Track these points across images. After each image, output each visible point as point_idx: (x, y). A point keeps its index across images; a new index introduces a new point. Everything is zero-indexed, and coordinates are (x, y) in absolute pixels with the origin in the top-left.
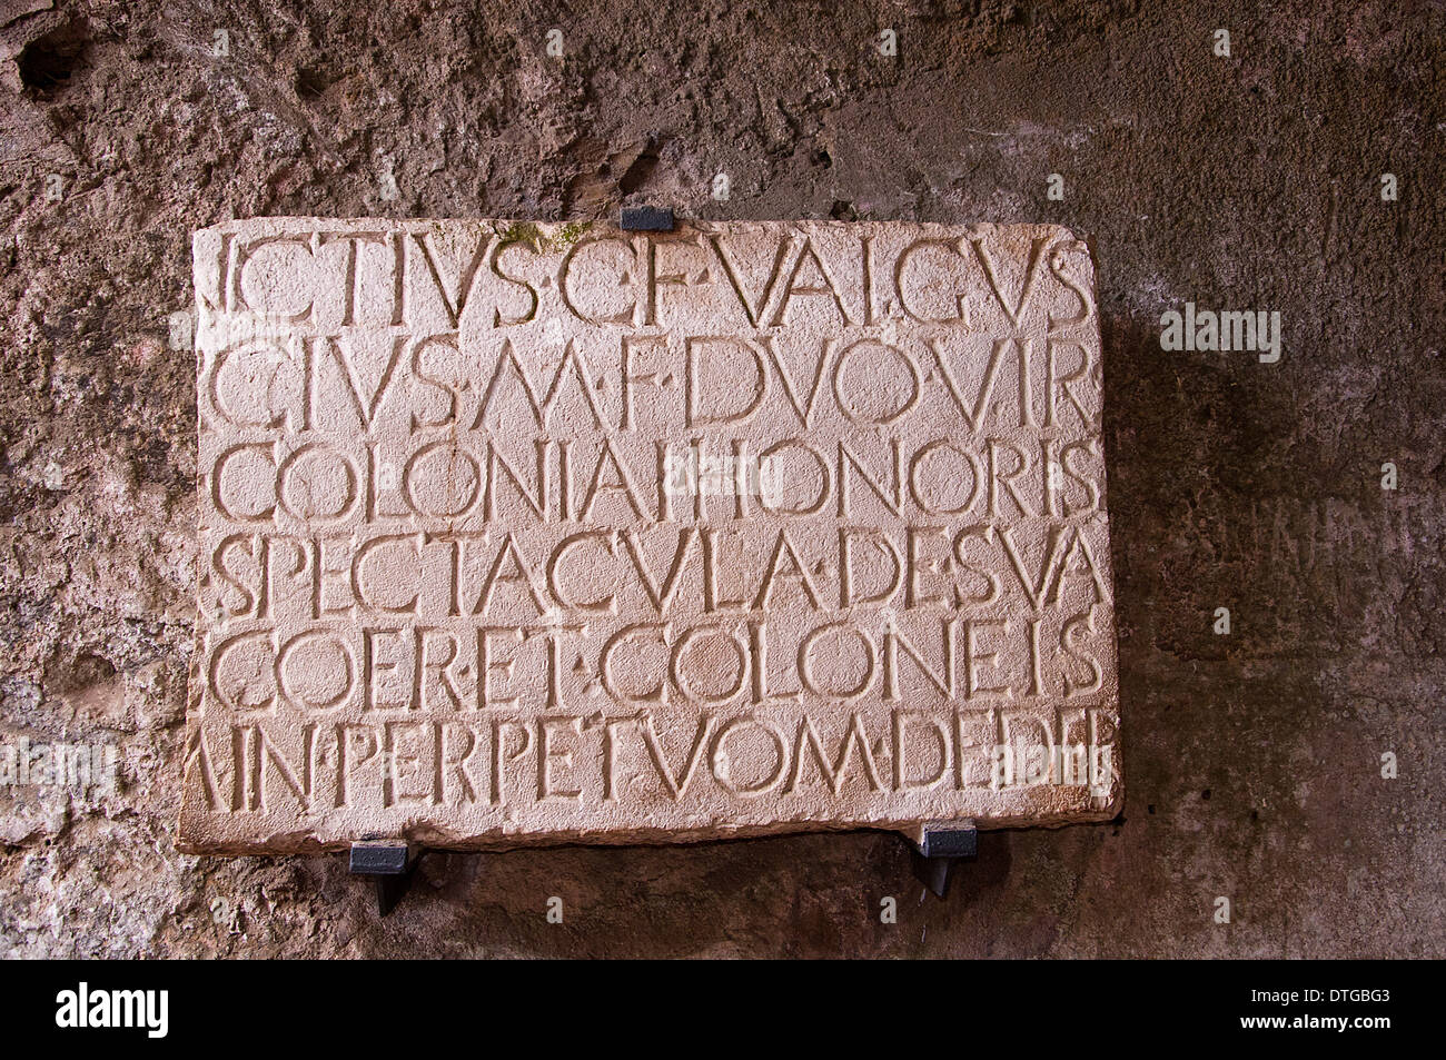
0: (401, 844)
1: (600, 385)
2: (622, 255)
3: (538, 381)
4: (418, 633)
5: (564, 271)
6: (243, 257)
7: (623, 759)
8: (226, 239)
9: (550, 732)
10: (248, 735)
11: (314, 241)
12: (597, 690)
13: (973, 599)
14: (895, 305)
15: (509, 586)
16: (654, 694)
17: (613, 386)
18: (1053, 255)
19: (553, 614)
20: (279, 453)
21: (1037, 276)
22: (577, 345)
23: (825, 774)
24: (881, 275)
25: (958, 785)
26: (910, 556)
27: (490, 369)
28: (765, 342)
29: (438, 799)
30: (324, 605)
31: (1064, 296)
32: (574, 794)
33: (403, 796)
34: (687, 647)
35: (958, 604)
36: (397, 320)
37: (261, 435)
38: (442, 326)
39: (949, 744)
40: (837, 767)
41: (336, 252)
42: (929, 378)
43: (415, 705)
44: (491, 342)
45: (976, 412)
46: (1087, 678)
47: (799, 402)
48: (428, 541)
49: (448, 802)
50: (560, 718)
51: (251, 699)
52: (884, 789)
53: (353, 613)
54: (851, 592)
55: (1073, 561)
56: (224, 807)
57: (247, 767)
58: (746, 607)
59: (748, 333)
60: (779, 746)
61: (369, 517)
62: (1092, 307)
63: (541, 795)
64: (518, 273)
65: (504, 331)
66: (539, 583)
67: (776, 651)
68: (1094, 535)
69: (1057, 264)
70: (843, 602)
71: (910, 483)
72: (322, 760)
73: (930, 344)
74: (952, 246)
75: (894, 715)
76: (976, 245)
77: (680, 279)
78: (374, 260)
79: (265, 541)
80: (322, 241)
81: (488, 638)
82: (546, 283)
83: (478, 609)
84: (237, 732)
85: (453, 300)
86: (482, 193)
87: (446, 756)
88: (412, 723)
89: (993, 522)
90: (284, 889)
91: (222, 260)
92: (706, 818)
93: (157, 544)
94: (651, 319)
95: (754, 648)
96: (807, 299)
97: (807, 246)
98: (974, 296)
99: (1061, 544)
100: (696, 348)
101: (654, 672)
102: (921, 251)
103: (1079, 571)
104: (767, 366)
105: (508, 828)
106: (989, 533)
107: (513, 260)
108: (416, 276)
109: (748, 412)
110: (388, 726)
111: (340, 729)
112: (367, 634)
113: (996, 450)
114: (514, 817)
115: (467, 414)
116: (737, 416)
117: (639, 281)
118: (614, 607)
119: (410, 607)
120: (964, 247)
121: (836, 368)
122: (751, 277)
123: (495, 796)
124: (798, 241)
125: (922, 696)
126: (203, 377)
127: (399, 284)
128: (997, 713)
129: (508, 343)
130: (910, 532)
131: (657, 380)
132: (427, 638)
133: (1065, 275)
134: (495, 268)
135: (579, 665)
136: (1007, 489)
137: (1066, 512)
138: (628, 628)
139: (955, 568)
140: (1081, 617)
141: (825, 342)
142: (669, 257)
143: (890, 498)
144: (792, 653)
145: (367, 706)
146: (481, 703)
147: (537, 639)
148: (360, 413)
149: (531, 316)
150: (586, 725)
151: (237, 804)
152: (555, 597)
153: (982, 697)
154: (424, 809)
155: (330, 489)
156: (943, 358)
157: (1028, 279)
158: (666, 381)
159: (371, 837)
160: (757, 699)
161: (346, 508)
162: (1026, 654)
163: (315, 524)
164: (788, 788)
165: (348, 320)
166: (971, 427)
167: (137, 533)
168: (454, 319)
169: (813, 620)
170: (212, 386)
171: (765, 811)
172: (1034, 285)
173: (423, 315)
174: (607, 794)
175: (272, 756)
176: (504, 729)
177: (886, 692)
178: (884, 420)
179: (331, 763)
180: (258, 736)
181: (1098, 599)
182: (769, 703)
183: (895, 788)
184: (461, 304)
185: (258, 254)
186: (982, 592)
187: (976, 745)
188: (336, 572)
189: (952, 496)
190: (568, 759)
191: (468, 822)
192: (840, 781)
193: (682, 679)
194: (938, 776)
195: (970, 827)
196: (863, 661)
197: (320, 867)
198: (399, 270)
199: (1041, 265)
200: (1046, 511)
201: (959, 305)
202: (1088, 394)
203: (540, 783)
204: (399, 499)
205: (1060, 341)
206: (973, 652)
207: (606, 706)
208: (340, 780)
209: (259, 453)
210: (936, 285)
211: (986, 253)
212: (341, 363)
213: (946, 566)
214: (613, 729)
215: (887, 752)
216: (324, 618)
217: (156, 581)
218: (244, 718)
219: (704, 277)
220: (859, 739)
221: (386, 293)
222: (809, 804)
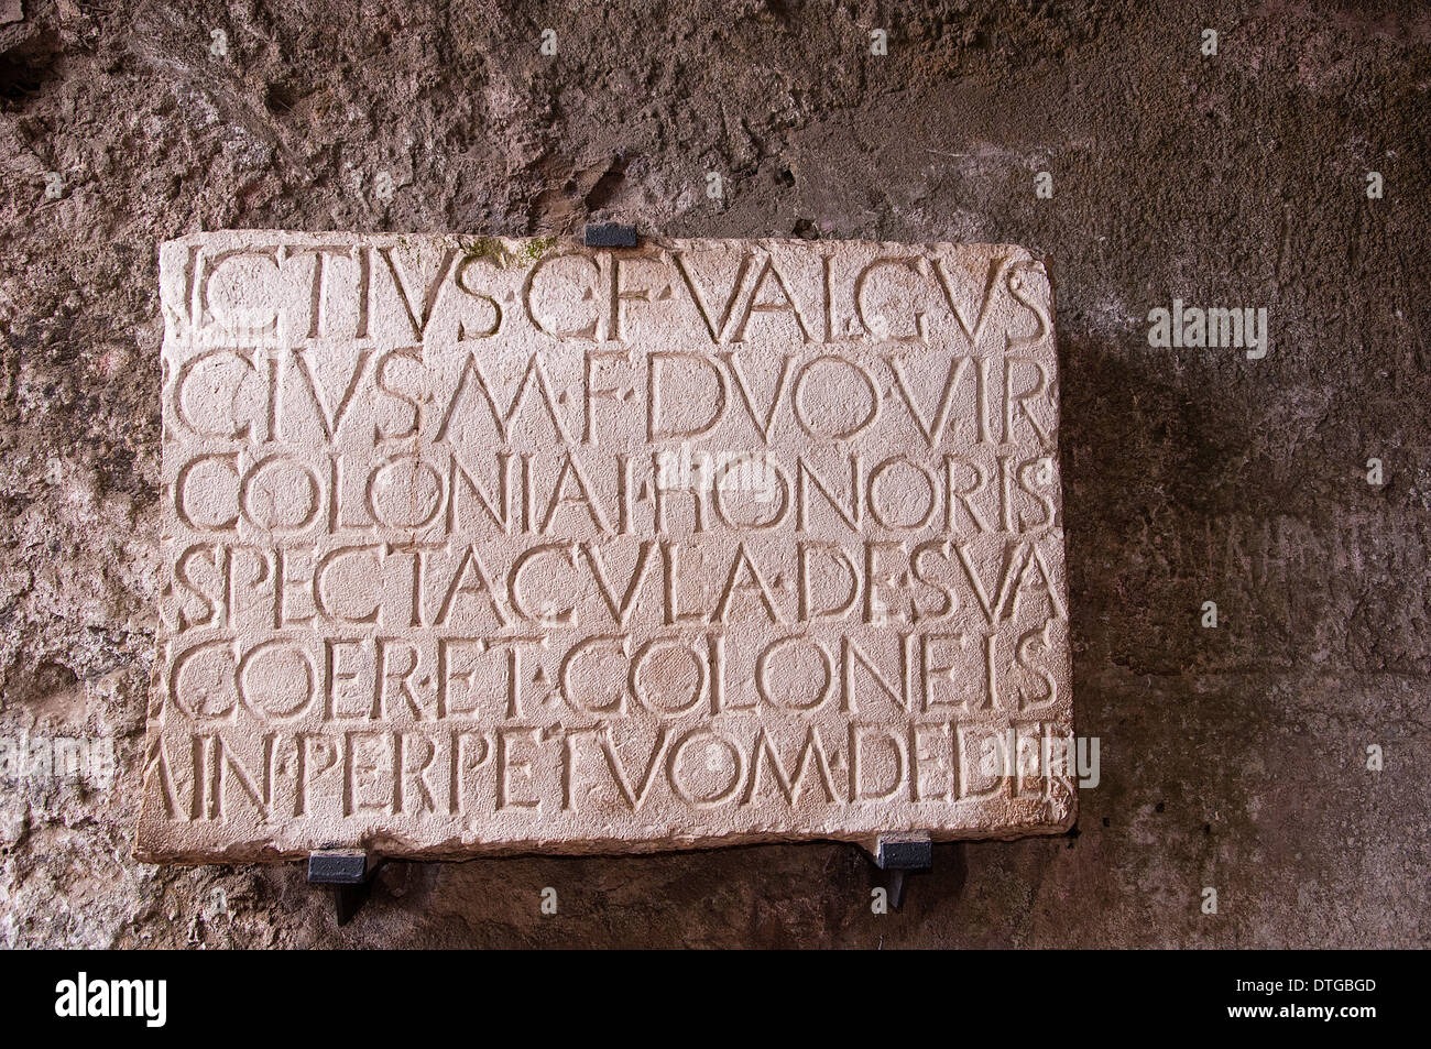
0: (360, 853)
1: (562, 399)
2: (586, 270)
3: (501, 395)
4: (379, 644)
5: (529, 286)
6: (210, 269)
7: (581, 769)
8: (192, 251)
9: (509, 743)
10: (208, 744)
11: (280, 255)
12: (557, 701)
13: (930, 613)
14: (855, 322)
15: (470, 597)
16: (614, 705)
17: (575, 400)
18: (1011, 274)
19: (512, 625)
20: (242, 463)
21: (995, 295)
22: (540, 359)
23: (782, 786)
24: (841, 293)
25: (914, 797)
26: (868, 570)
27: (454, 382)
28: (726, 357)
29: (397, 808)
30: (285, 615)
31: (1022, 315)
32: (532, 804)
33: (364, 805)
34: (646, 659)
35: (915, 618)
36: (362, 333)
37: (225, 445)
38: (407, 339)
39: (905, 756)
40: (794, 779)
41: (302, 264)
42: (888, 395)
43: (375, 715)
44: (455, 356)
45: (934, 428)
46: (1041, 692)
47: (760, 418)
48: (390, 550)
49: (407, 812)
50: (519, 729)
51: (211, 708)
52: (840, 800)
53: (315, 623)
54: (809, 605)
55: (1029, 577)
56: (182, 815)
57: (207, 776)
58: (705, 619)
59: (709, 349)
60: (736, 757)
61: (332, 528)
62: (1048, 326)
63: (499, 805)
64: (482, 288)
65: (468, 345)
66: (500, 594)
67: (734, 665)
68: (1050, 550)
69: (1014, 283)
70: (802, 615)
71: (869, 498)
72: (282, 769)
73: (889, 362)
74: (912, 265)
75: (851, 727)
76: (935, 264)
77: (643, 295)
78: (340, 274)
79: (228, 551)
80: (289, 253)
81: (449, 649)
82: (510, 297)
83: (439, 620)
84: (197, 741)
85: (417, 314)
86: (449, 208)
87: (405, 766)
88: (372, 733)
89: (949, 537)
90: (243, 899)
91: (189, 272)
92: (664, 829)
93: (122, 554)
94: (613, 334)
95: (713, 660)
96: (768, 316)
97: (769, 264)
98: (933, 314)
99: (1017, 560)
100: (658, 363)
101: (614, 684)
102: (881, 270)
103: (1035, 586)
104: (728, 382)
105: (467, 838)
106: (946, 548)
107: (477, 274)
108: (382, 289)
109: (709, 427)
110: (349, 735)
111: (300, 739)
112: (329, 645)
113: (953, 466)
114: (473, 827)
115: (430, 427)
116: (698, 431)
117: (602, 296)
118: (574, 619)
119: (372, 617)
120: (924, 266)
121: (797, 384)
122: (713, 294)
123: (454, 806)
124: (759, 259)
125: (879, 708)
126: (168, 387)
127: (365, 296)
128: (953, 726)
129: (472, 357)
130: (868, 547)
131: (619, 395)
132: (388, 648)
133: (1021, 293)
134: (459, 282)
135: (538, 676)
136: (964, 504)
137: (1022, 528)
138: (589, 640)
139: (912, 583)
140: (1036, 631)
141: (786, 358)
142: (632, 273)
143: (848, 513)
144: (750, 666)
145: (328, 716)
146: (441, 713)
147: (498, 650)
148: (324, 425)
149: (495, 330)
150: (546, 736)
151: (196, 813)
152: (516, 609)
153: (938, 710)
154: (384, 819)
155: (293, 500)
156: (902, 375)
157: (986, 298)
158: (628, 396)
159: (330, 847)
160: (715, 711)
161: (309, 519)
162: (981, 669)
163: (278, 534)
164: (745, 799)
165: (313, 333)
166: (929, 444)
167: (101, 542)
168: (419, 333)
169: (771, 633)
170: (177, 397)
171: (722, 822)
172: (992, 304)
173: (388, 328)
174: (565, 804)
175: (232, 765)
176: (464, 740)
177: (844, 705)
178: (844, 435)
179: (291, 772)
180: (218, 745)
181: (1053, 614)
182: (727, 715)
183: (851, 799)
184: (425, 318)
185: (224, 267)
186: (939, 606)
187: (932, 758)
188: (298, 582)
189: (910, 510)
190: (527, 769)
191: (426, 832)
192: (797, 792)
193: (641, 690)
194: (894, 788)
195: (924, 838)
196: (820, 674)
197: (280, 875)
198: (365, 284)
199: (999, 284)
200: (1002, 527)
201: (918, 323)
202: (1044, 412)
203: (499, 793)
204: (362, 510)
205: (1016, 359)
206: (929, 666)
207: (566, 718)
208: (300, 789)
209: (223, 463)
210: (895, 303)
211: (945, 272)
212: (306, 375)
213: (903, 580)
214: (572, 740)
215: (843, 764)
216: (286, 628)
217: (120, 590)
218: (204, 727)
219: (667, 293)
220: (816, 752)
221: (351, 306)
222: (766, 815)
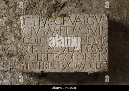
0: (41, 73)
1: (58, 31)
2: (61, 18)
3: (52, 31)
4: (42, 54)
5: (55, 20)
6: (25, 19)
7: (61, 66)
8: (23, 18)
9: (54, 63)
10: (27, 63)
11: (31, 18)
12: (58, 59)
13: (94, 51)
14: (87, 23)
15: (50, 50)
16: (64, 60)
17: (60, 31)
18: (103, 17)
19: (54, 52)
20: (29, 38)
21: (102, 19)
22: (56, 27)
23: (79, 67)
24: (86, 20)
25: (92, 69)
26: (88, 47)
27: (48, 30)
28: (74, 27)
30: (33, 51)
31: (104, 21)
32: (56, 69)
33: (41, 69)
34: (66, 55)
35: (92, 52)
36: (39, 25)
37: (27, 36)
38: (44, 26)
39: (91, 65)
40: (80, 67)
41: (33, 18)
42: (90, 30)
43: (42, 60)
44: (48, 27)
45: (95, 33)
46: (105, 59)
47: (77, 32)
48: (43, 45)
49: (45, 69)
50: (55, 62)
51: (27, 60)
52: (85, 69)
53: (36, 52)
54: (82, 51)
55: (104, 48)
56: (25, 69)
57: (27, 66)
58: (72, 52)
59: (72, 26)
60: (75, 65)
61: (37, 43)
62: (107, 22)
63: (53, 69)
64: (51, 20)
65: (50, 26)
66: (53, 50)
67: (75, 56)
68: (107, 45)
69: (104, 18)
70: (81, 51)
71: (88, 40)
72: (34, 65)
73: (90, 27)
74: (93, 17)
75: (86, 62)
76: (95, 17)
77: (66, 21)
78: (37, 19)
79: (28, 46)
80: (32, 18)
81: (48, 55)
82: (53, 21)
83: (47, 52)
84: (26, 63)
85: (44, 23)
87: (45, 65)
88: (41, 62)
89: (96, 44)
90: (30, 76)
91: (23, 19)
92: (68, 71)
93: (17, 44)
94: (63, 24)
95: (73, 56)
96: (78, 22)
97: (78, 17)
98: (95, 22)
99: (103, 46)
100: (67, 27)
101: (64, 58)
102: (90, 17)
103: (105, 49)
104: (74, 29)
105: (50, 72)
106: (96, 45)
108: (41, 22)
109: (73, 33)
110: (39, 62)
111: (35, 63)
112: (37, 54)
113: (97, 37)
114: (51, 70)
115: (46, 34)
116: (71, 34)
117: (62, 21)
118: (60, 52)
119: (41, 52)
120: (94, 17)
121: (81, 29)
122: (73, 20)
123: (49, 69)
124: (77, 17)
125: (89, 60)
126: (22, 31)
127: (39, 22)
128: (96, 62)
130: (88, 45)
131: (64, 31)
132: (43, 54)
133: (105, 19)
134: (48, 20)
135: (56, 57)
136: (98, 41)
137: (104, 43)
138: (61, 54)
139: (92, 48)
140: (105, 53)
141: (80, 27)
142: (65, 18)
143: (86, 42)
144: (76, 56)
145: (37, 61)
146: (48, 60)
147: (53, 55)
148: (36, 34)
149: (52, 24)
150: (57, 63)
151: (26, 69)
152: (54, 51)
153: (95, 61)
154: (43, 70)
155: (34, 41)
156: (92, 28)
157: (101, 20)
158: (65, 31)
159: (38, 72)
160: (73, 60)
161: (35, 43)
162: (99, 57)
163: (32, 44)
164: (76, 68)
165: (35, 25)
166: (94, 35)
167: (15, 43)
168: (45, 25)
169: (78, 53)
170: (23, 32)
171: (74, 70)
173: (42, 24)
174: (59, 69)
175: (29, 65)
176: (50, 63)
177: (85, 60)
178: (86, 34)
179: (34, 66)
180: (28, 63)
181: (107, 51)
182: (74, 61)
184: (45, 23)
185: (26, 19)
186: (95, 51)
187: (94, 65)
188: (34, 48)
189: (92, 41)
190: (56, 66)
191: (47, 71)
192: (81, 68)
193: (66, 58)
194: (90, 68)
195: (93, 73)
196: (83, 57)
197: (33, 74)
198: (39, 20)
199: (102, 18)
200: (102, 43)
201: (93, 23)
202: (106, 31)
203: (53, 67)
204: (40, 42)
205: (104, 26)
206: (94, 56)
207: (59, 61)
209: (27, 38)
210: (91, 21)
211: (96, 17)
212: (34, 29)
213: (91, 48)
214: (60, 63)
215: (85, 65)
216: (33, 53)
217: (17, 47)
218: (27, 61)
219: (68, 20)
220: (83, 64)
221: (38, 23)
222: (78, 70)
